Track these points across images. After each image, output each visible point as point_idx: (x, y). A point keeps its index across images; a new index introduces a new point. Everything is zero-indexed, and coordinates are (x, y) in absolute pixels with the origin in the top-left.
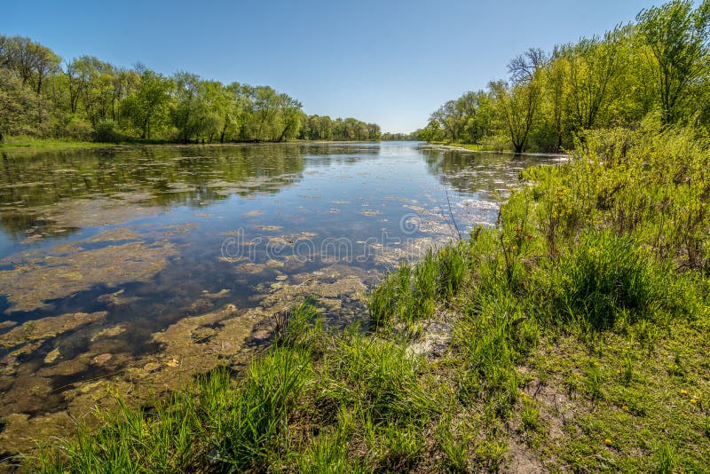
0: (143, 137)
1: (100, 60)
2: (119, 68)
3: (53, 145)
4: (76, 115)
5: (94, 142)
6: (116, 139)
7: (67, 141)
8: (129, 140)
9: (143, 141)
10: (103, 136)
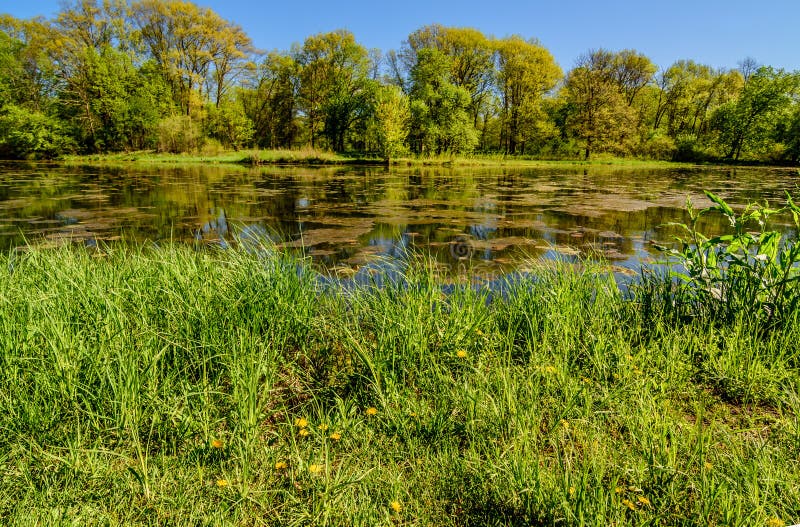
0: (730, 155)
1: (696, 63)
2: (715, 69)
3: (630, 164)
4: (658, 130)
5: (672, 161)
6: (698, 158)
7: (644, 160)
8: (712, 160)
9: (729, 160)
10: (683, 154)
